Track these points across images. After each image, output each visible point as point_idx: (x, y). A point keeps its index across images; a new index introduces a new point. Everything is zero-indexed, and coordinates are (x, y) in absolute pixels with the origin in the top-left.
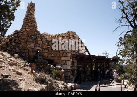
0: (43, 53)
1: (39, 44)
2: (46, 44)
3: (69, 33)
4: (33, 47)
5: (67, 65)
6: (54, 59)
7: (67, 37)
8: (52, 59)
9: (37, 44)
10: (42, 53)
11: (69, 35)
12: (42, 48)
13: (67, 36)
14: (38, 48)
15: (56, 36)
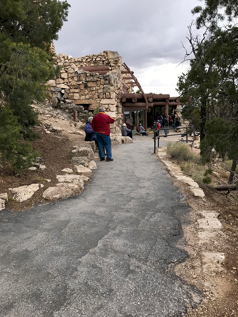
0: (72, 94)
1: (63, 79)
2: (76, 79)
3: (107, 53)
4: (55, 85)
5: (110, 111)
6: (90, 103)
7: (103, 61)
8: (87, 103)
9: (60, 79)
10: (70, 94)
11: (107, 57)
12: (68, 86)
13: (104, 59)
14: (63, 86)
15: (84, 60)
